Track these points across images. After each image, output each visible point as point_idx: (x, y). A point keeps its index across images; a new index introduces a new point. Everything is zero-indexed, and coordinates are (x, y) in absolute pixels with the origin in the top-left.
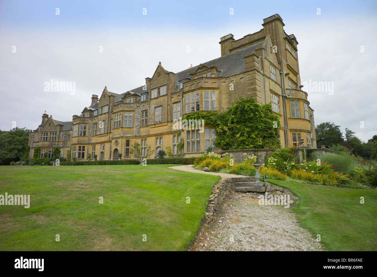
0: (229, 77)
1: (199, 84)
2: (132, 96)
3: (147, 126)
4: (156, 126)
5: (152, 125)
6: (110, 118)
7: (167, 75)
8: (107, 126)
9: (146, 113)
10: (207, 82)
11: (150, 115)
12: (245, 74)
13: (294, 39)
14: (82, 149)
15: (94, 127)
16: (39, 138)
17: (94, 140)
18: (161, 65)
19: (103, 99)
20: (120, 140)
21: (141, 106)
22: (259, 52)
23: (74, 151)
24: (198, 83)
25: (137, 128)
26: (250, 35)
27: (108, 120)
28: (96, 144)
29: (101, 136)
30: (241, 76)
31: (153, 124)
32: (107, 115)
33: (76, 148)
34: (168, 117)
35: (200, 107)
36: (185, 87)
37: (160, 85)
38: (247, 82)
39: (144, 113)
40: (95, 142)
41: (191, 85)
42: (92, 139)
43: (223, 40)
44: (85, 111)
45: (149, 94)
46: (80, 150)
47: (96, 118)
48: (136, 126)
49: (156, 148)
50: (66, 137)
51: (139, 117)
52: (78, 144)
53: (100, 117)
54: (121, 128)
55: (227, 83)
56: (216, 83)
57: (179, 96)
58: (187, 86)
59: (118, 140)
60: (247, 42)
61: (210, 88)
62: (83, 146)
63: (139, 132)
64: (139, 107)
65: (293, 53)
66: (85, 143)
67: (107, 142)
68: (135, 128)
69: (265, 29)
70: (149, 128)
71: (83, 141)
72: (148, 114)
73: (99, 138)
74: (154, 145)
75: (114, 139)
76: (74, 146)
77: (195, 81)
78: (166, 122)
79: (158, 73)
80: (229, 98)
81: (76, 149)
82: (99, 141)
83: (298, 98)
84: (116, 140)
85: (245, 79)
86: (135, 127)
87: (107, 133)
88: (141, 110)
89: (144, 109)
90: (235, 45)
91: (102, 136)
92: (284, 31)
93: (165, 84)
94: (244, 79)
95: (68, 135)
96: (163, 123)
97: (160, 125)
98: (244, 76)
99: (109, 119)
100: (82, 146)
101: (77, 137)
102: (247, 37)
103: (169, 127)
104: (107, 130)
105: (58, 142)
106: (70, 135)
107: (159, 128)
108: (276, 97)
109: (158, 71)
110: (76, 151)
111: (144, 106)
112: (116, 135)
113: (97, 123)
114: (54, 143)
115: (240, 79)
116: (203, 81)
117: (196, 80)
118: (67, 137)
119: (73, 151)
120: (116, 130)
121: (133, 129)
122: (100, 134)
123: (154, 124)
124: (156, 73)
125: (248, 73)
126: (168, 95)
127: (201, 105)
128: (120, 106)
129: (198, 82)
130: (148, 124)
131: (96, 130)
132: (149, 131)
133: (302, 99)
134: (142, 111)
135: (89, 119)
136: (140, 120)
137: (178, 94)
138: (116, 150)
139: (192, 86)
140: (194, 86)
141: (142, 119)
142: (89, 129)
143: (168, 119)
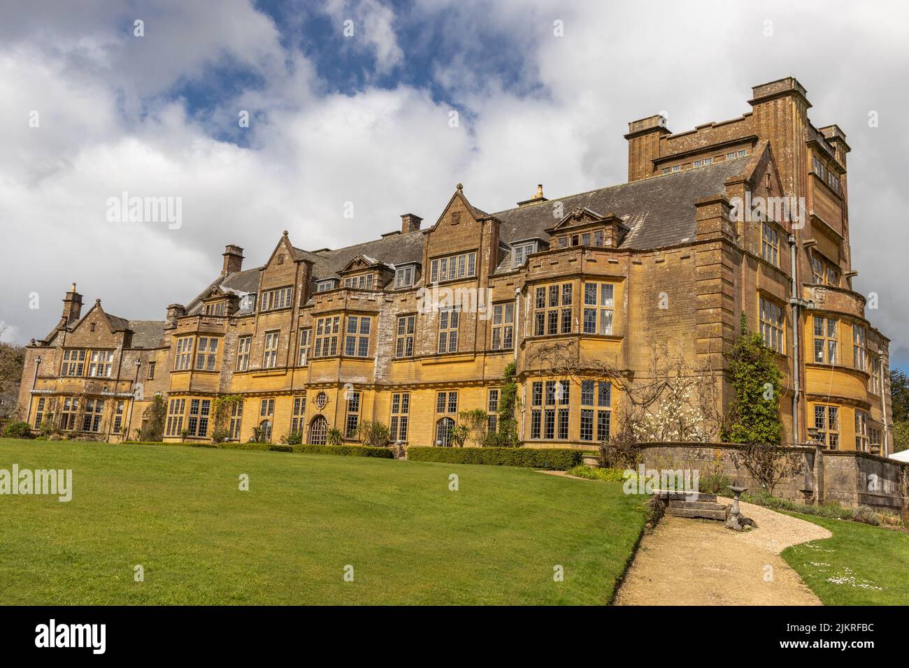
0: (651, 251)
1: (572, 263)
2: (370, 269)
3: (413, 358)
4: (440, 361)
5: (430, 356)
6: (295, 324)
7: (480, 223)
8: (287, 347)
9: (411, 320)
10: (595, 261)
11: (422, 329)
12: (694, 247)
13: (840, 138)
14: (200, 410)
15: (241, 347)
16: (58, 366)
17: (238, 384)
18: (462, 192)
19: (277, 267)
20: (331, 393)
21: (397, 301)
22: (734, 189)
23: (176, 413)
24: (570, 261)
25: (384, 360)
26: (714, 127)
27: (289, 330)
28: (247, 397)
29: (265, 374)
30: (684, 251)
31: (431, 353)
32: (287, 314)
33: (183, 405)
34: (478, 339)
35: (572, 323)
36: (534, 267)
37: (458, 250)
38: (698, 268)
39: (407, 320)
40: (244, 389)
41: (552, 264)
42: (233, 380)
43: (635, 131)
44: (213, 296)
45: (424, 271)
46: (194, 411)
47: (249, 321)
48: (379, 356)
49: (436, 420)
50: (140, 369)
51: (390, 332)
52: (191, 393)
53: (262, 318)
54: (338, 359)
55: (646, 266)
56: (617, 263)
57: (512, 284)
58: (540, 266)
59: (327, 391)
60: (704, 143)
61: (601, 276)
62: (204, 401)
63: (387, 372)
64: (389, 304)
65: (832, 181)
66: (211, 391)
67: (284, 395)
68: (376, 360)
69: (755, 114)
70: (419, 363)
71: (204, 385)
72: (419, 324)
73: (256, 379)
74: (432, 413)
75: (314, 388)
76: (176, 398)
77: (562, 254)
78: (472, 353)
79: (454, 215)
80: (650, 304)
81: (183, 409)
82: (257, 389)
83: (836, 310)
84: (321, 391)
85: (695, 262)
86: (376, 358)
87: (286, 368)
88: (396, 310)
89: (404, 311)
90: (669, 149)
91: (269, 374)
92: (809, 120)
93: (473, 247)
94: (691, 260)
95: (150, 363)
96: (463, 353)
97: (452, 360)
98: (692, 253)
99: (291, 328)
100: (201, 399)
101: (190, 372)
102: (706, 131)
103: (478, 367)
104: (286, 357)
105: (118, 380)
106: (155, 362)
107: (450, 365)
108: (773, 306)
109: (452, 210)
110: (182, 413)
111: (405, 300)
112: (319, 376)
113: (251, 335)
114: (105, 386)
115: (682, 258)
116: (586, 257)
117: (566, 253)
118: (144, 369)
119: (171, 413)
120: (323, 364)
121: (370, 364)
122: (261, 370)
123: (436, 355)
124: (448, 214)
125: (702, 246)
126: (479, 280)
127: (575, 320)
128: (339, 297)
129: (572, 258)
130: (417, 353)
131: (246, 356)
132: (418, 372)
133: (848, 315)
134: (398, 316)
135: (226, 322)
136: (391, 340)
137: (508, 280)
138: (319, 418)
139: (554, 266)
140: (561, 267)
141: (398, 337)
142: (226, 352)
143: (477, 345)
